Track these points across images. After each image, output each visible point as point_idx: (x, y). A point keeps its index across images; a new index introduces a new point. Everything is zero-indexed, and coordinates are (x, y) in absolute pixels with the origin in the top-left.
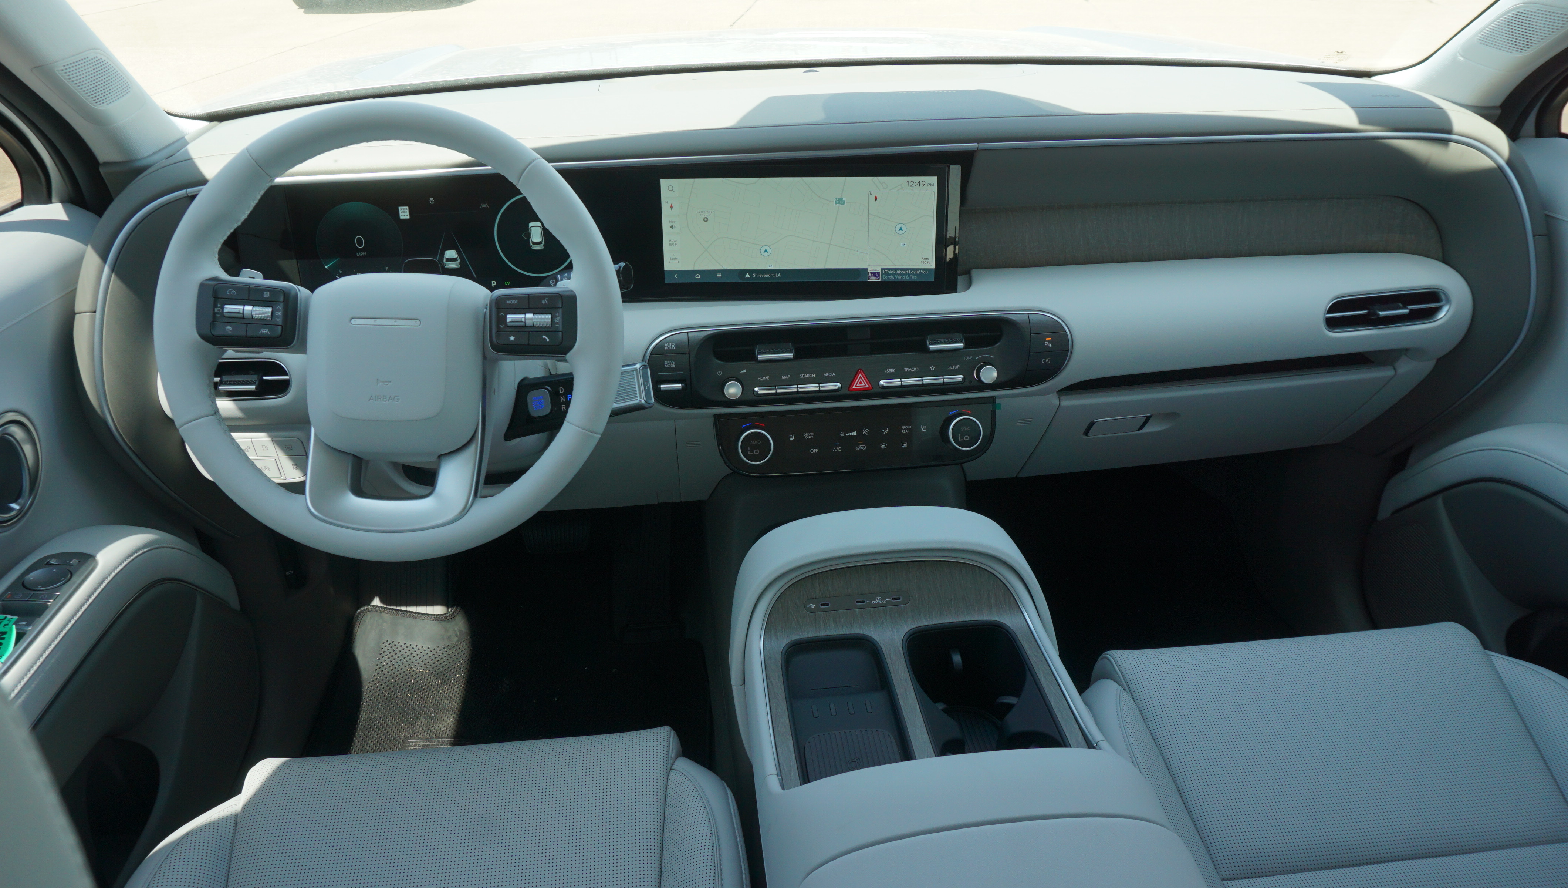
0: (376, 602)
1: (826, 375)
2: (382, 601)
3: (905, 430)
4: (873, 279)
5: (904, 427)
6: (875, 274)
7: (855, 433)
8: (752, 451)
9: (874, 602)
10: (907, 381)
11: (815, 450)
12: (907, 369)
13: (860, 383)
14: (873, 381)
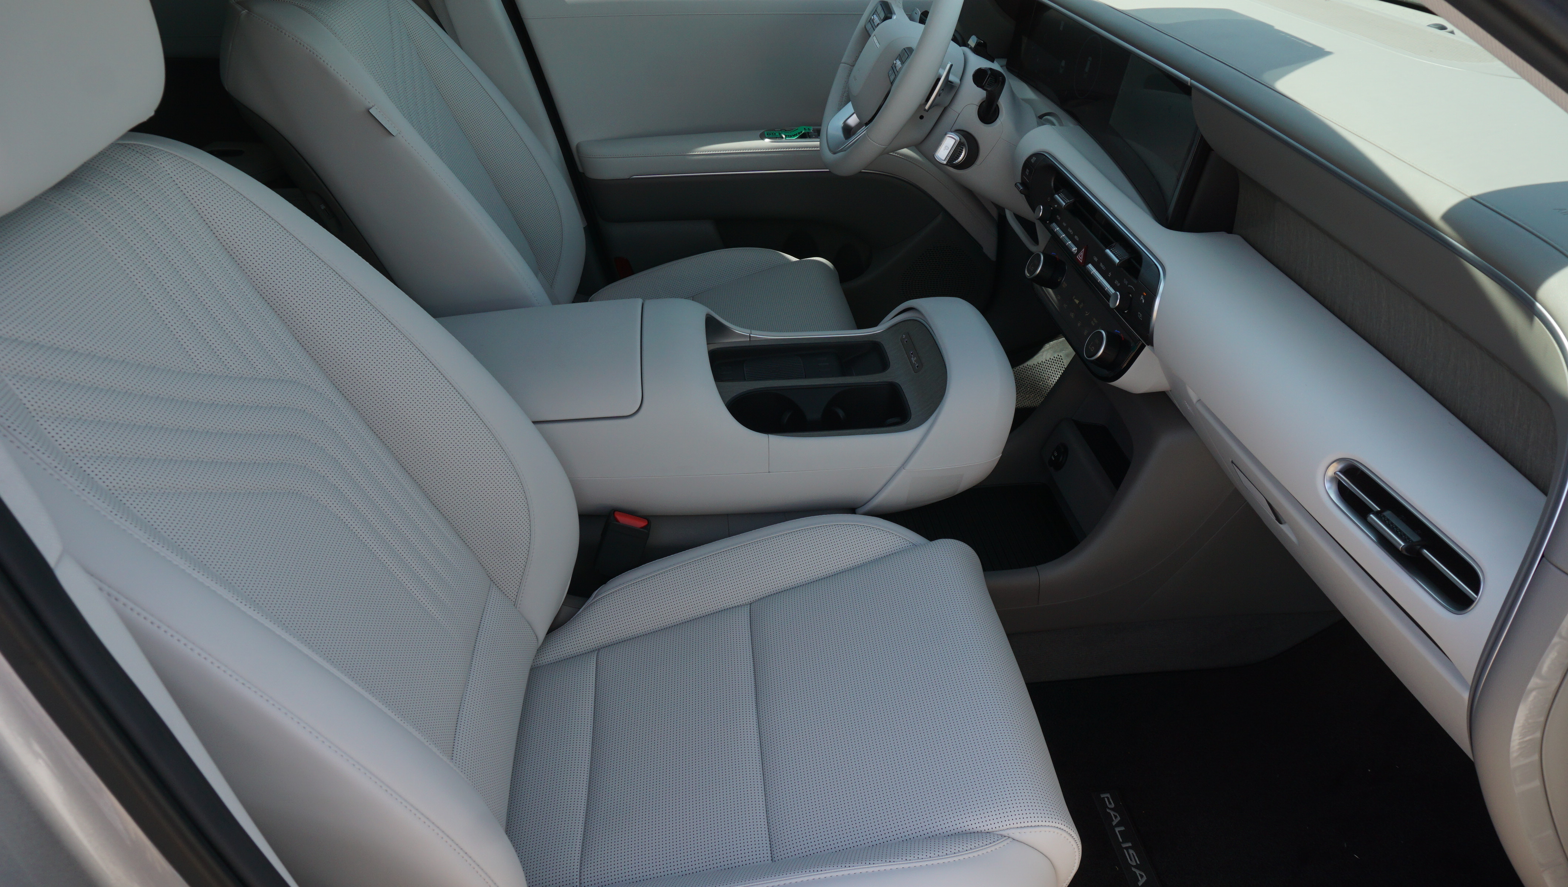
1: (1076, 237)
3: (1094, 322)
5: (1094, 319)
7: (1077, 302)
10: (1096, 274)
12: (1101, 264)
13: (1080, 258)
14: (1086, 261)
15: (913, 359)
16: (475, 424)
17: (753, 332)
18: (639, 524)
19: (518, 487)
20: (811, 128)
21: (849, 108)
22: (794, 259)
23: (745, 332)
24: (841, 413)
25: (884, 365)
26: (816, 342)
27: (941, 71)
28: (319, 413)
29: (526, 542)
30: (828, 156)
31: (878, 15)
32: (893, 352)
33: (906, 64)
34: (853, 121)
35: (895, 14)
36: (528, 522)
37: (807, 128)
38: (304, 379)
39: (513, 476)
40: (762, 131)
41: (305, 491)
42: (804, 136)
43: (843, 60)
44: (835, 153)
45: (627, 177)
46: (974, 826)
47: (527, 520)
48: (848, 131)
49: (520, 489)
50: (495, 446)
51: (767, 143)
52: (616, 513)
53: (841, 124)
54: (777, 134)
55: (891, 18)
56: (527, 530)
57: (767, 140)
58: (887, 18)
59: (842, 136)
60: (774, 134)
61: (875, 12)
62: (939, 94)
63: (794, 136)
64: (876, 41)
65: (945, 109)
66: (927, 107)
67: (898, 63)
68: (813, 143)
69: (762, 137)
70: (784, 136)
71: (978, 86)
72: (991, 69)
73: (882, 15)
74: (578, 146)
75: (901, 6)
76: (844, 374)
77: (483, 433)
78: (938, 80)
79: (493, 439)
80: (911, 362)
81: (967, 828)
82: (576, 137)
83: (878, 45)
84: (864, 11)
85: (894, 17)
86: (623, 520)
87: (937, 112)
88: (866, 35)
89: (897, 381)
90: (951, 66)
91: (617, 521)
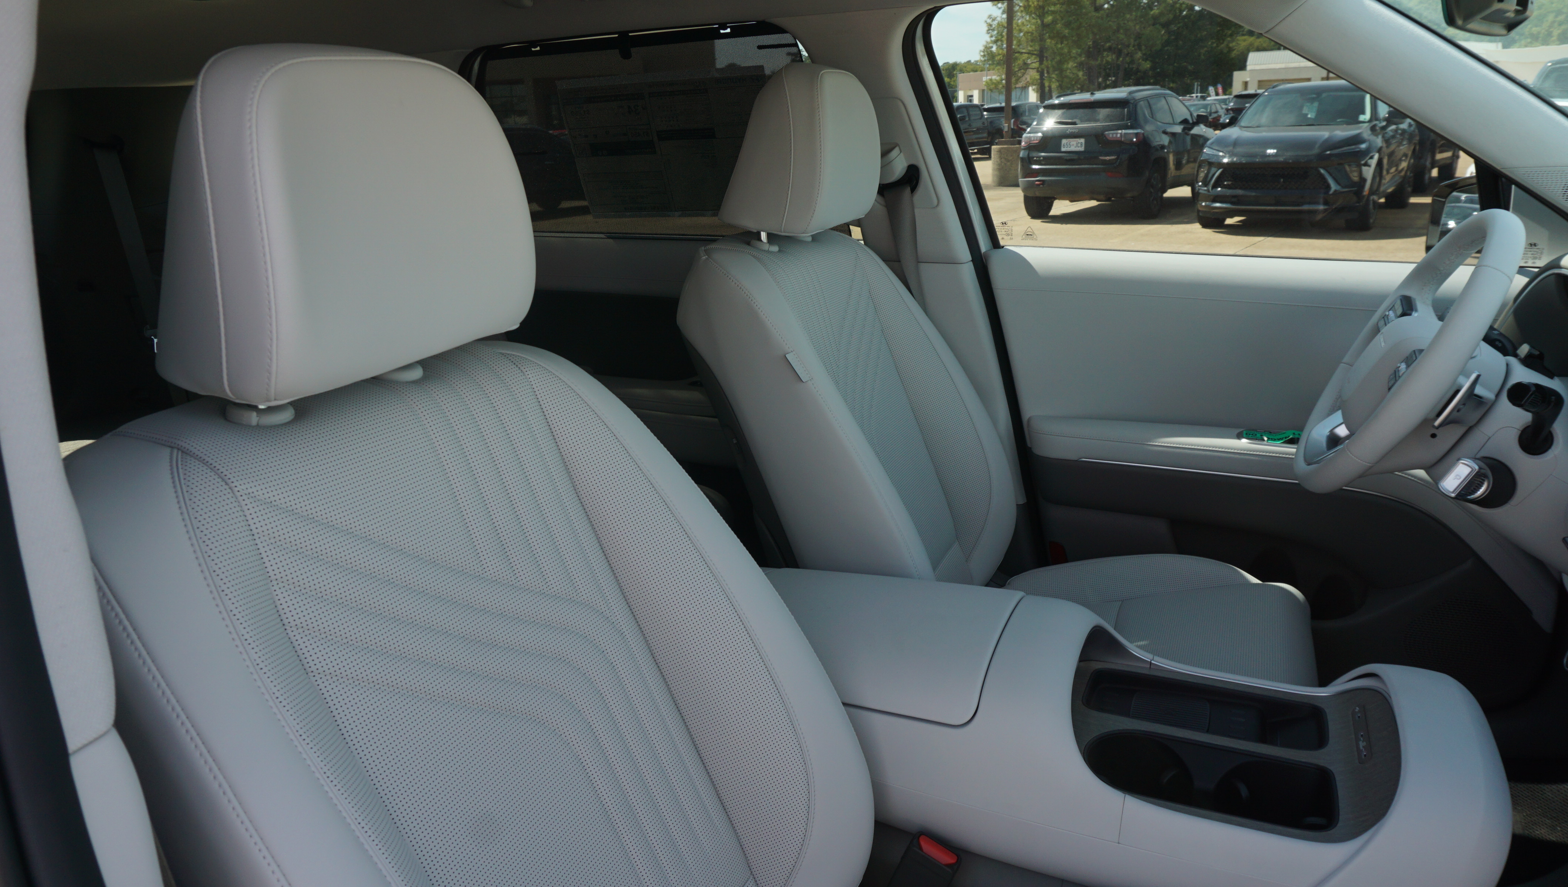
15: (1362, 744)
16: (769, 692)
17: (1156, 658)
18: (944, 858)
19: (802, 776)
21: (1338, 416)
22: (1254, 580)
23: (1146, 656)
24: (1244, 791)
25: (1321, 741)
26: (1236, 688)
27: (1461, 379)
28: (602, 642)
29: (798, 842)
30: (1301, 466)
31: (1395, 312)
32: (1335, 726)
33: (1411, 368)
34: (1342, 431)
35: (1416, 311)
36: (805, 819)
37: (1296, 432)
38: (598, 605)
39: (799, 763)
40: (1240, 430)
41: (550, 721)
42: (1290, 442)
43: (1345, 360)
44: (1309, 465)
45: (1076, 459)
47: (804, 817)
48: (1334, 441)
49: (803, 779)
50: (785, 723)
51: (1244, 443)
52: (922, 837)
53: (1326, 432)
54: (1258, 435)
55: (1410, 315)
56: (802, 829)
57: (1244, 441)
58: (1404, 314)
59: (1324, 444)
60: (1253, 434)
61: (1392, 308)
62: (1457, 409)
63: (1279, 440)
64: (1382, 340)
65: (1470, 429)
66: (1437, 423)
67: (1403, 366)
68: (1291, 449)
69: (1239, 436)
70: (1266, 439)
71: (1514, 404)
72: (1538, 386)
73: (1400, 311)
74: (1029, 420)
75: (1430, 302)
76: (1263, 739)
77: (776, 705)
78: (1457, 392)
79: (785, 715)
80: (1358, 747)
82: (1030, 409)
83: (1383, 344)
84: (1378, 307)
85: (1415, 314)
86: (929, 849)
87: (1456, 432)
88: (1376, 330)
89: (1331, 768)
90: (1478, 377)
91: (921, 849)
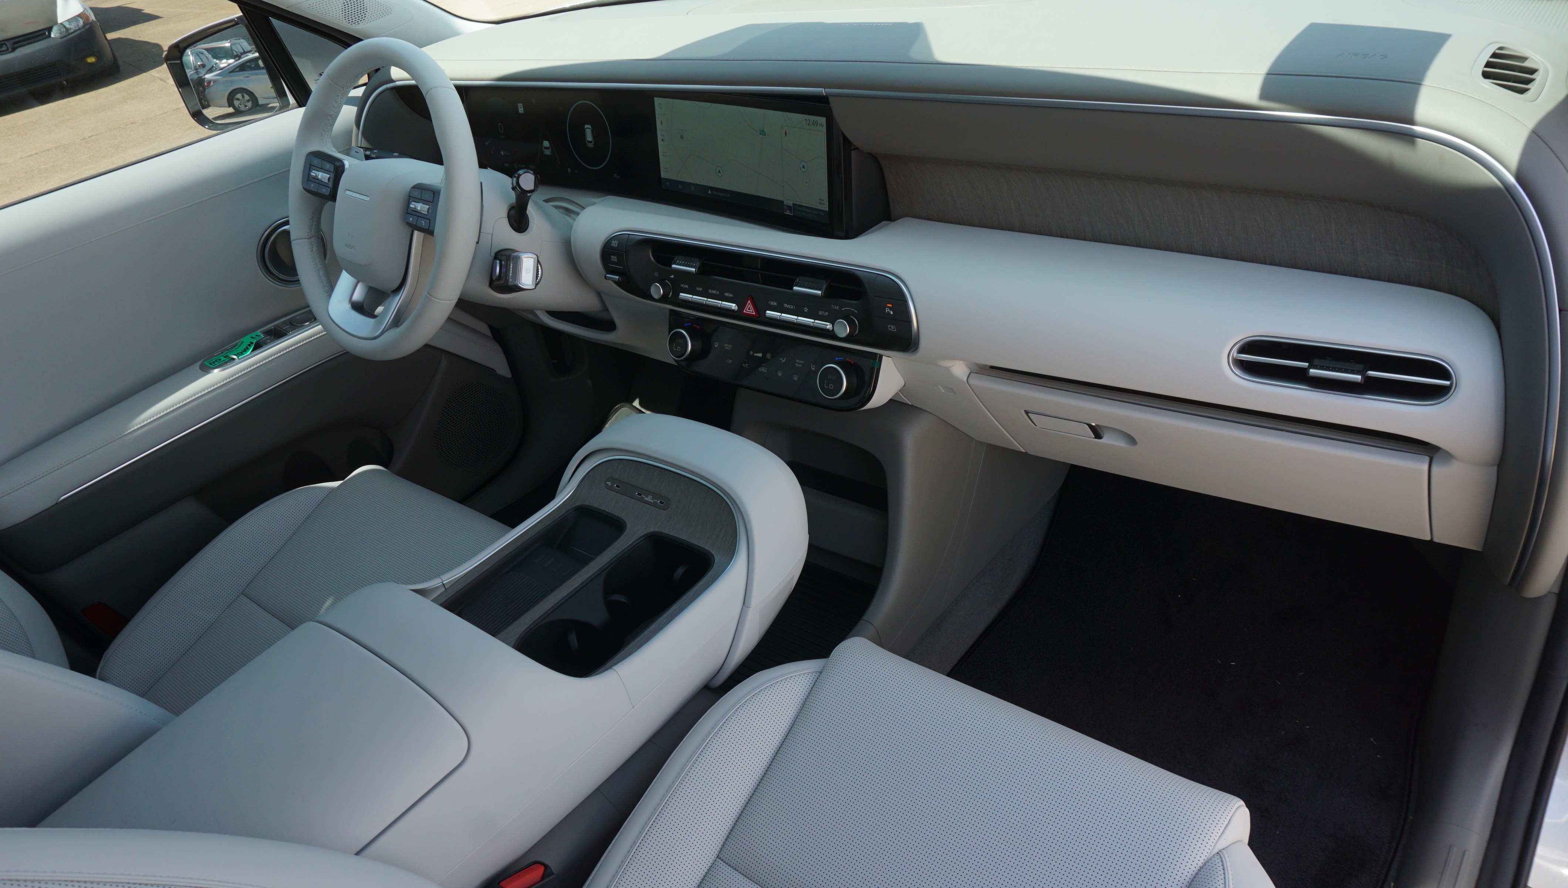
0: (636, 403)
1: (726, 294)
2: (640, 404)
3: (799, 364)
4: (788, 213)
5: (798, 361)
6: (789, 207)
7: (760, 355)
8: (676, 348)
9: (646, 499)
10: (786, 316)
11: (730, 361)
12: (786, 305)
13: (749, 309)
14: (760, 309)
15: (649, 499)
17: (443, 577)
20: (258, 332)
21: (346, 283)
23: (435, 584)
25: (617, 524)
31: (322, 170)
32: (613, 507)
37: (253, 335)
40: (200, 362)
42: (258, 346)
45: (53, 504)
46: (1193, 868)
51: (216, 375)
53: (347, 305)
54: (222, 358)
55: (344, 165)
58: (340, 167)
60: (218, 361)
63: (245, 350)
64: (356, 195)
69: (206, 370)
70: (235, 357)
73: (330, 167)
80: (647, 503)
81: (1189, 875)
83: (364, 198)
85: (346, 163)
89: (652, 531)
